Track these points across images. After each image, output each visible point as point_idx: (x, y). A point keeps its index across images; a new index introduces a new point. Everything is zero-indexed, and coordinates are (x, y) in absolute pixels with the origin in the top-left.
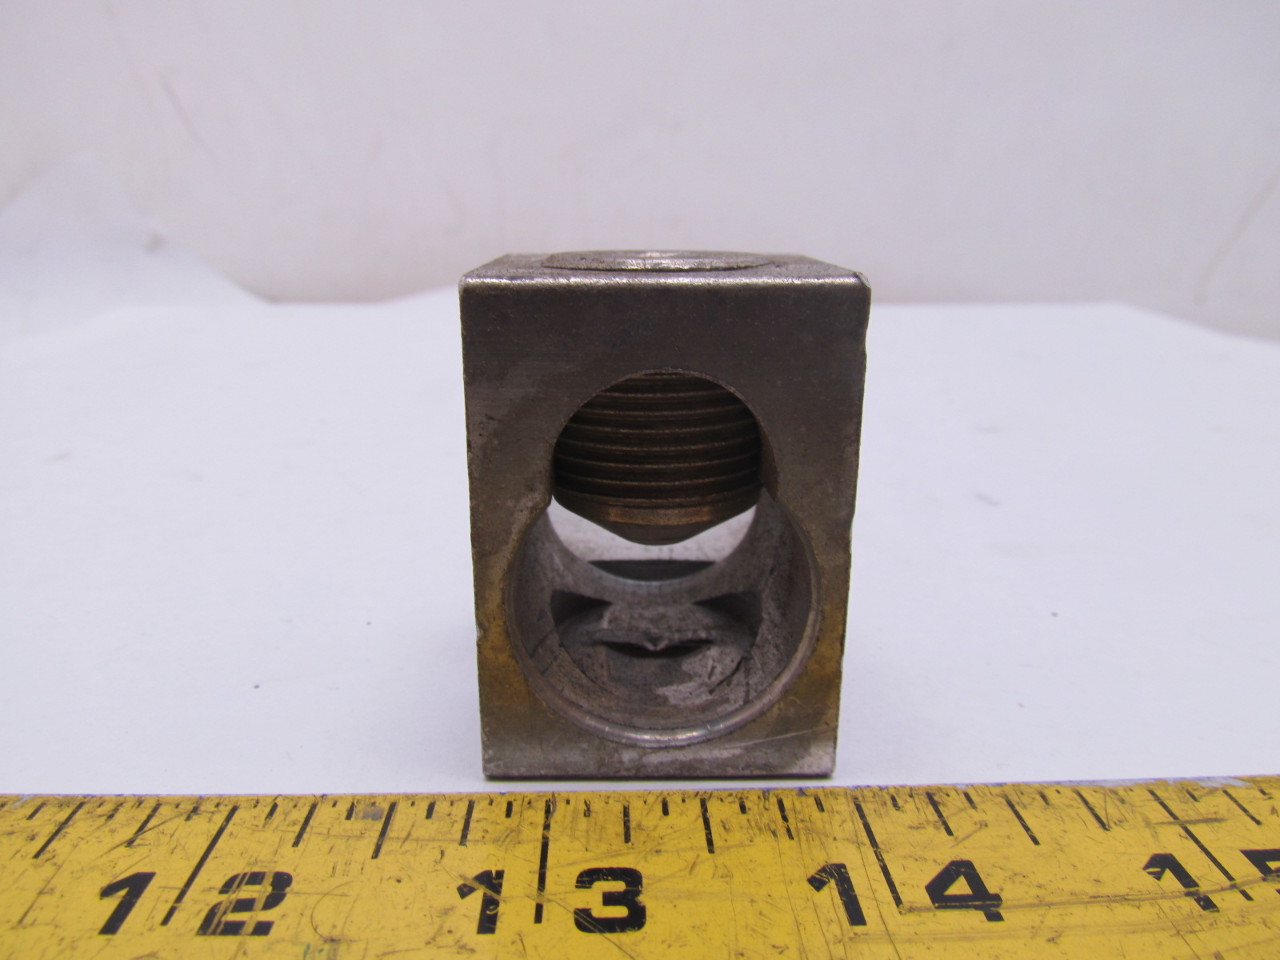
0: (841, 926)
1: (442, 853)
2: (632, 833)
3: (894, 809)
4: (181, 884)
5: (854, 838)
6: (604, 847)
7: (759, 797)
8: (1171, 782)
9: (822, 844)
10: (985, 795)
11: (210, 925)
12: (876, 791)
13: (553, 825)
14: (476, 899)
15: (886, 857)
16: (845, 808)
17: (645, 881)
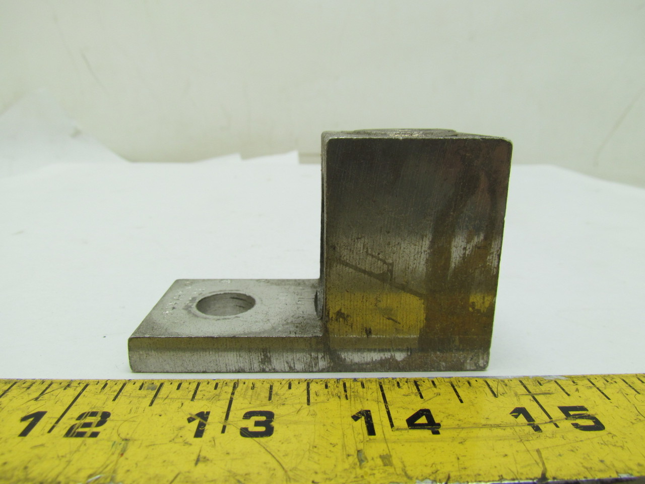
0: (364, 436)
1: (182, 404)
2: (273, 396)
3: (397, 388)
4: (59, 416)
5: (377, 400)
6: (258, 402)
7: (335, 382)
8: (531, 377)
9: (361, 402)
10: (442, 382)
11: (70, 433)
12: (391, 379)
13: (236, 393)
14: (195, 424)
15: (390, 407)
16: (375, 387)
17: (275, 417)
